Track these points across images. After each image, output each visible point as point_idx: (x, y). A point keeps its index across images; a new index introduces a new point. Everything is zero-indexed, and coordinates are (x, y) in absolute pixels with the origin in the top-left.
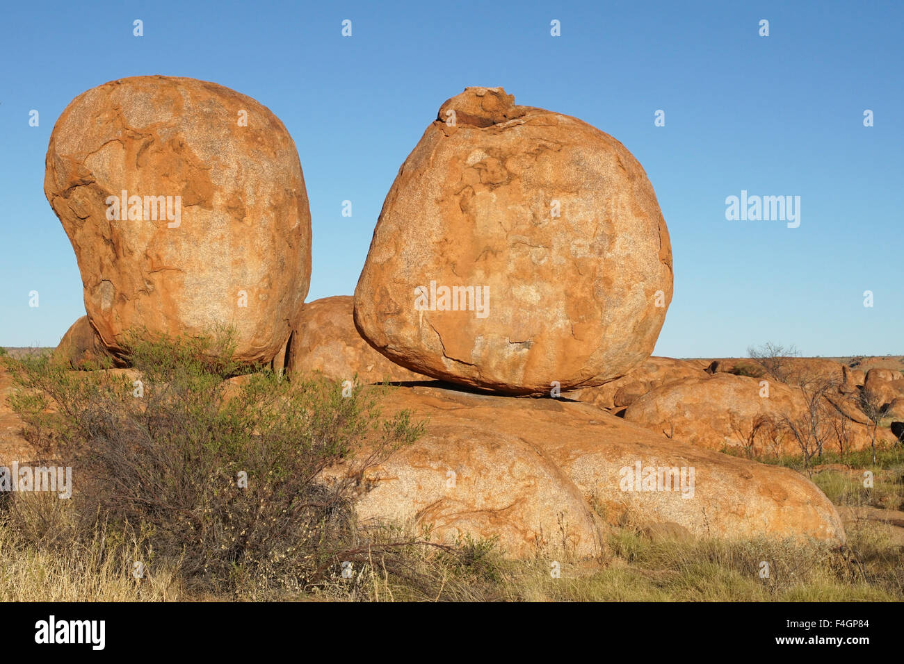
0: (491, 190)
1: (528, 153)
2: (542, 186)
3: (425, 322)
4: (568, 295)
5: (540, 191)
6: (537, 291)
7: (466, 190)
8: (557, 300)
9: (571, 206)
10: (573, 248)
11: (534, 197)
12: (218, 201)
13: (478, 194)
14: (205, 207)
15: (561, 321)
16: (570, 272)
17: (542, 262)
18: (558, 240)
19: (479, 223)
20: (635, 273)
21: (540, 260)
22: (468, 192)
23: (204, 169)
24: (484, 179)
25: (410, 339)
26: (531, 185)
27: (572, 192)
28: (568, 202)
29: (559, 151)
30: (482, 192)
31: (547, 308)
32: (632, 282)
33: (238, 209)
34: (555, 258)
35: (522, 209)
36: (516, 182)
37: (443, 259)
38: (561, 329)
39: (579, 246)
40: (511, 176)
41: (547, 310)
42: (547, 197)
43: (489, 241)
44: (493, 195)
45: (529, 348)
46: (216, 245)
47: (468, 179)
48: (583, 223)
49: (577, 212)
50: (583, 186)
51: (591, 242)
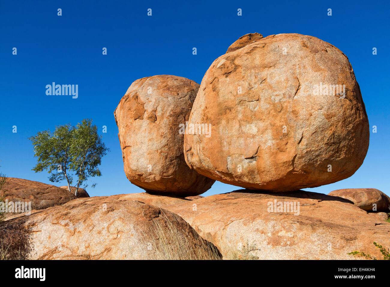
0: (227, 77)
1: (246, 53)
2: (254, 67)
3: (201, 152)
4: (273, 125)
5: (252, 71)
6: (256, 126)
7: (215, 80)
8: (266, 129)
9: (270, 74)
10: (273, 97)
11: (249, 75)
12: (146, 115)
13: (220, 80)
14: (140, 119)
15: (270, 141)
16: (272, 112)
17: (256, 109)
18: (264, 95)
19: (221, 95)
20: (314, 105)
21: (254, 108)
22: (215, 81)
23: (143, 104)
24: (223, 72)
25: (196, 162)
26: (247, 68)
27: (271, 67)
28: (269, 73)
29: (263, 47)
30: (222, 79)
31: (261, 135)
32: (313, 111)
33: (153, 117)
34: (263, 105)
35: (243, 82)
36: (240, 69)
37: (205, 118)
38: (270, 146)
39: (276, 95)
40: (237, 67)
41: (262, 137)
42: (256, 73)
43: (226, 103)
44: (228, 79)
45: (256, 161)
46: (143, 134)
47: (216, 75)
48: (278, 82)
49: (275, 77)
50: (278, 62)
51: (284, 91)
